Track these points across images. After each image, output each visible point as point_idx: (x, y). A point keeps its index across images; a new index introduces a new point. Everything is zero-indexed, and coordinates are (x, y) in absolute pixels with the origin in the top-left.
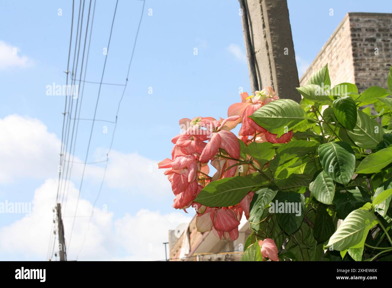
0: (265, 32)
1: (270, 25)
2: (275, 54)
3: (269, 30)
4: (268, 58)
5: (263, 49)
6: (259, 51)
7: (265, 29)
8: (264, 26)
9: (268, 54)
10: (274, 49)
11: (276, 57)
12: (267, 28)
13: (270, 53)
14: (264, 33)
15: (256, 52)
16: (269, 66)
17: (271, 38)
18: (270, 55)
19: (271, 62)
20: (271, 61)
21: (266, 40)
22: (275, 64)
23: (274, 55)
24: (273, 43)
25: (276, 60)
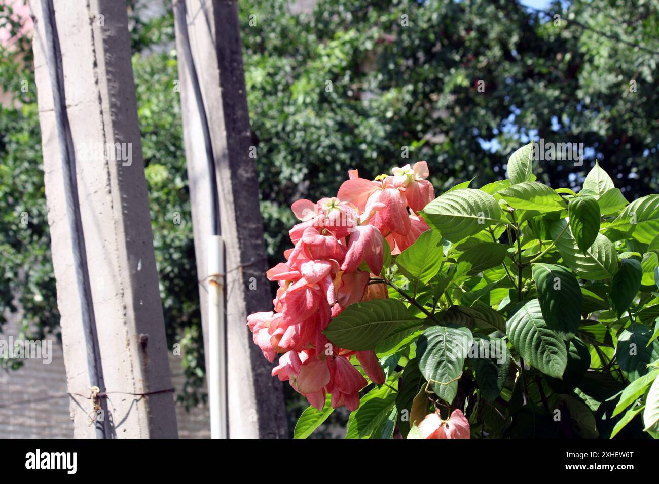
0: (96, 75)
1: (108, 64)
2: (113, 114)
3: (104, 72)
4: (101, 119)
5: (88, 102)
6: (76, 105)
7: (97, 70)
8: (95, 65)
9: (102, 113)
10: (113, 105)
11: (115, 120)
12: (102, 68)
13: (104, 110)
14: (95, 77)
15: (70, 106)
16: (102, 132)
17: (109, 85)
18: (104, 114)
19: (105, 126)
20: (105, 123)
21: (98, 89)
22: (114, 130)
23: (112, 116)
24: (112, 95)
25: (115, 124)
